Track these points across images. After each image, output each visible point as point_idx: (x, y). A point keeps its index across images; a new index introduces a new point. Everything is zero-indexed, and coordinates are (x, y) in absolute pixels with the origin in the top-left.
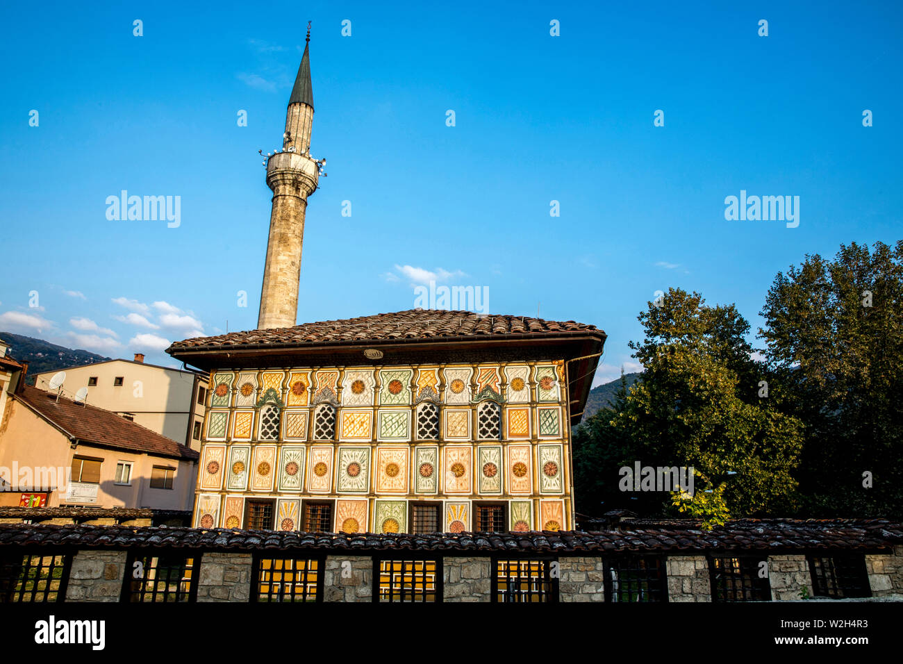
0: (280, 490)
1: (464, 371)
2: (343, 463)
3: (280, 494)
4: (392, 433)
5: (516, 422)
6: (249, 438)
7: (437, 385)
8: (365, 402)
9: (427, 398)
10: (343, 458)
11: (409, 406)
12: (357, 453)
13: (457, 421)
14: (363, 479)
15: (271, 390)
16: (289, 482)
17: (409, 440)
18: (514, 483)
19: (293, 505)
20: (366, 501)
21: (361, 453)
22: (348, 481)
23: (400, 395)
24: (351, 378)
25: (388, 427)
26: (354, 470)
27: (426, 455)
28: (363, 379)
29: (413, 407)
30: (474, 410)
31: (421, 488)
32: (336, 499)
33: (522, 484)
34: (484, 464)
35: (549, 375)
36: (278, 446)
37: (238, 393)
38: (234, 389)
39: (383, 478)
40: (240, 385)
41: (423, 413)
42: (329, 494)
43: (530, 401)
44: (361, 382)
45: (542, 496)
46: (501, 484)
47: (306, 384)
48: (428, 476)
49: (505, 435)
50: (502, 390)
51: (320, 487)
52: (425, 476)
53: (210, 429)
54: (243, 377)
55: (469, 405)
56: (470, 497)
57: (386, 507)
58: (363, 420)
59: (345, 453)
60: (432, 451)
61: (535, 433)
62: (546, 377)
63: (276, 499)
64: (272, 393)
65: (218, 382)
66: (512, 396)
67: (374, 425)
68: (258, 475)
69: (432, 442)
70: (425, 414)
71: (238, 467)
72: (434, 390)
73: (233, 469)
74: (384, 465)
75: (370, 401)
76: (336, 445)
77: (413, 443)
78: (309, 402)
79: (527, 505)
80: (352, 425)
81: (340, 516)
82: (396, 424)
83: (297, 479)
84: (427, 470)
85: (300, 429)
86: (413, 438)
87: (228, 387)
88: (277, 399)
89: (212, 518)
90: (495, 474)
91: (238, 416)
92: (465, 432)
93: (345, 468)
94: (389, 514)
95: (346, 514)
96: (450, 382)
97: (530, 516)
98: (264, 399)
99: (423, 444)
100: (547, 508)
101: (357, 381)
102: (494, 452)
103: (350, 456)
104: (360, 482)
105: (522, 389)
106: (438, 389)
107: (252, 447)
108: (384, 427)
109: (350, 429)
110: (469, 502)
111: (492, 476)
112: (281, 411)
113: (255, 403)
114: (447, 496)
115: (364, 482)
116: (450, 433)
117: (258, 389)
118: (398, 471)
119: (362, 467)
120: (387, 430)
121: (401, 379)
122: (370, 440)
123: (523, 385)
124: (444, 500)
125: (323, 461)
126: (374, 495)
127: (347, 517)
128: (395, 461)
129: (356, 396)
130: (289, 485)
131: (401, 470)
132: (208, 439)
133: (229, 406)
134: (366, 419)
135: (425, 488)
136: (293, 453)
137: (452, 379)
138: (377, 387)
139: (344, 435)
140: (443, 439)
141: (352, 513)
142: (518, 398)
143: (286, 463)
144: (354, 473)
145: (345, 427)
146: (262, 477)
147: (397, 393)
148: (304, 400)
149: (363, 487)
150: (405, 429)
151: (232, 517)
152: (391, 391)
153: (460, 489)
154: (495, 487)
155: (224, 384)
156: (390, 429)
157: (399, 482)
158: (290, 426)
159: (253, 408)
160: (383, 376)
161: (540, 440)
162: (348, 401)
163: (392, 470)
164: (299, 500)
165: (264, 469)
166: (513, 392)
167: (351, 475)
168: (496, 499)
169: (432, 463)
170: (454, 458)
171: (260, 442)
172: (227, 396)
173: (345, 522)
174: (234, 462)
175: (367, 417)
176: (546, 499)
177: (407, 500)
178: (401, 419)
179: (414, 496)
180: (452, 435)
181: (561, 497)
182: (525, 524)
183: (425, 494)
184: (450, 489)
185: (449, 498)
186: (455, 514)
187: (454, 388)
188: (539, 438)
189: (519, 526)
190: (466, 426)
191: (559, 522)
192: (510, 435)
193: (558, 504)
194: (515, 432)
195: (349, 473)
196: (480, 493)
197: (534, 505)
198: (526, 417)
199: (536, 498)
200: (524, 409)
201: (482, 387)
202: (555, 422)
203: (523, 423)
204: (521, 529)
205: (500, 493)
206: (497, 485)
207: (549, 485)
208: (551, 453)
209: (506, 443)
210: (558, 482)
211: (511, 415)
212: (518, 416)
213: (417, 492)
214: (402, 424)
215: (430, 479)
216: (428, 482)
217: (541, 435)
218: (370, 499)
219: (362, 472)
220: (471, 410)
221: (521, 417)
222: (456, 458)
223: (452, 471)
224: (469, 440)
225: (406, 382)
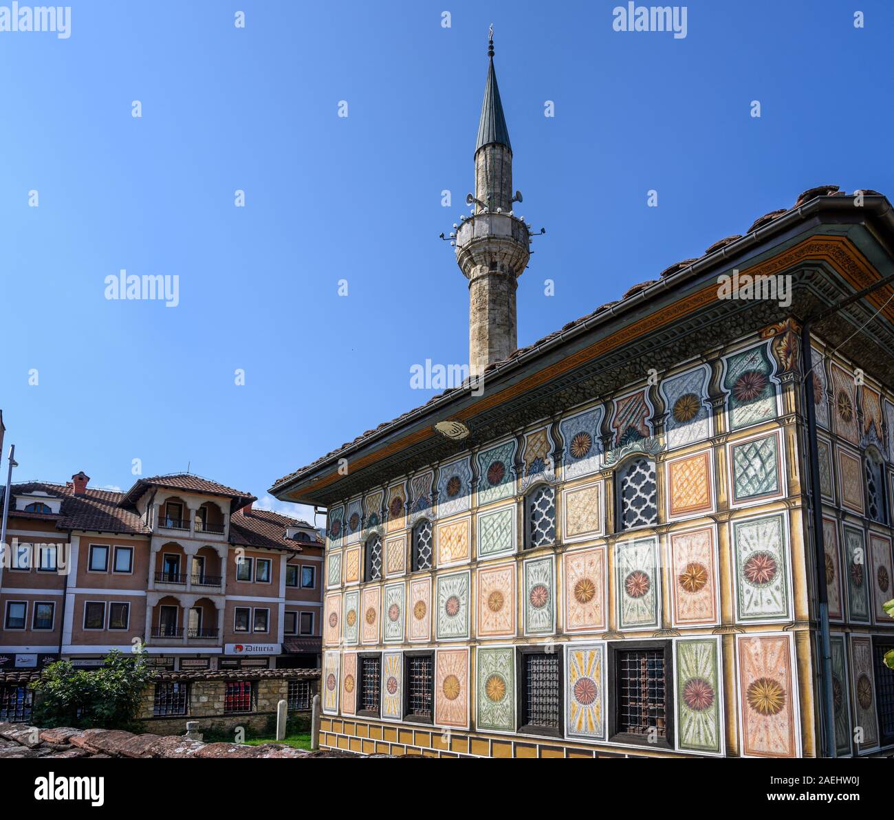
0: (385, 640)
1: (590, 415)
2: (441, 598)
3: (385, 646)
4: (494, 545)
5: (683, 485)
6: (357, 580)
7: (550, 452)
8: (462, 507)
9: (537, 479)
10: (442, 592)
11: (513, 497)
12: (455, 582)
13: (582, 505)
14: (462, 619)
15: (373, 515)
16: (392, 630)
17: (515, 552)
18: (681, 605)
19: (395, 660)
20: (467, 650)
21: (460, 581)
22: (447, 623)
23: (502, 484)
24: (446, 477)
25: (489, 537)
26: (453, 606)
27: (539, 569)
28: (459, 474)
29: (518, 497)
30: (607, 480)
31: (533, 625)
32: (436, 648)
33: (697, 606)
34: (626, 575)
35: (753, 368)
36: (381, 586)
37: (348, 527)
38: (345, 524)
39: (485, 614)
40: (348, 518)
41: (537, 504)
42: (428, 643)
43: (710, 436)
44: (457, 478)
45: (741, 627)
46: (658, 608)
47: (402, 498)
48: (542, 606)
49: (663, 514)
50: (656, 428)
51: (419, 634)
52: (537, 607)
53: (329, 576)
54: (351, 506)
55: (600, 472)
56: (604, 635)
57: (490, 658)
58: (460, 534)
59: (443, 584)
60: (546, 565)
61: (723, 498)
62: (747, 373)
63: (381, 653)
64: (374, 519)
65: (333, 520)
66: (676, 434)
67: (473, 538)
68: (366, 624)
69: (549, 549)
70: (540, 505)
71: (351, 617)
72: (547, 462)
73: (348, 620)
74: (486, 595)
75: (467, 503)
76: (434, 574)
77: (520, 556)
78: (406, 523)
79: (709, 646)
80: (449, 543)
81: (441, 673)
82: (499, 529)
83: (399, 625)
84: (541, 597)
85: (399, 560)
86: (519, 547)
87: (340, 523)
88: (378, 526)
89: (335, 678)
90: (646, 592)
91: (349, 555)
92: (594, 523)
93: (444, 605)
94: (494, 668)
95: (446, 670)
96: (568, 442)
97: (715, 668)
98: (368, 528)
99: (534, 555)
100: (752, 652)
101: (452, 479)
102: (643, 549)
103: (448, 588)
104: (459, 623)
105: (696, 415)
106: (551, 459)
107: (361, 591)
108: (484, 538)
109: (447, 549)
110: (603, 645)
111: (641, 595)
112: (382, 540)
113: (361, 536)
114: (569, 637)
115: (463, 622)
116: (571, 528)
117: (362, 519)
118: (502, 603)
119: (462, 602)
120: (488, 541)
121: (502, 459)
122: (469, 561)
123: (699, 405)
124: (565, 643)
125: (422, 599)
126: (476, 641)
127: (447, 674)
128: (498, 586)
129: (452, 501)
130: (392, 634)
131: (506, 600)
132: (328, 588)
133: (342, 545)
134: (463, 530)
135: (538, 625)
136: (395, 592)
137: (572, 436)
138: (475, 479)
139: (442, 559)
140: (560, 541)
141: (453, 667)
142: (686, 434)
143: (389, 606)
144: (453, 611)
145: (442, 548)
146: (369, 627)
147: (498, 482)
148: (401, 521)
149: (463, 631)
150: (510, 536)
151: (349, 676)
153: (588, 622)
154: (647, 616)
155: (337, 521)
156: (491, 540)
157: (505, 619)
158: (390, 557)
159: (359, 543)
160: (481, 461)
161: (733, 512)
162: (444, 510)
163: (496, 601)
164: (401, 653)
165: (371, 616)
166: (678, 426)
167: (450, 615)
168: (649, 637)
169: (547, 584)
170: (578, 571)
171: (366, 584)
172: (339, 534)
173: (445, 681)
174: (348, 611)
175: (465, 527)
176: (750, 633)
177: (515, 646)
178: (505, 521)
179: (523, 638)
180: (575, 531)
181: (786, 627)
182: (706, 684)
183: (539, 635)
184: (574, 624)
185: (573, 639)
186: (582, 668)
187: (576, 449)
188: (732, 507)
189: (693, 689)
190: (595, 511)
191: (783, 682)
192: (673, 512)
193: (779, 644)
194: (682, 505)
195: (447, 611)
196: (621, 627)
197: (724, 645)
198: (704, 470)
199: (727, 632)
200: (700, 456)
201: (620, 435)
202: (770, 464)
203: (699, 482)
204: (698, 695)
205: (656, 624)
206: (651, 612)
207: (756, 604)
208: (761, 533)
209: (664, 531)
210: (778, 595)
211: (674, 472)
212: (687, 473)
213: (527, 633)
214: (505, 528)
215: (545, 610)
216: (541, 616)
217: (736, 500)
218: (471, 647)
219: (462, 608)
220: (603, 481)
221: (694, 472)
222: (582, 570)
223: (576, 594)
224: (601, 535)
225: (508, 460)
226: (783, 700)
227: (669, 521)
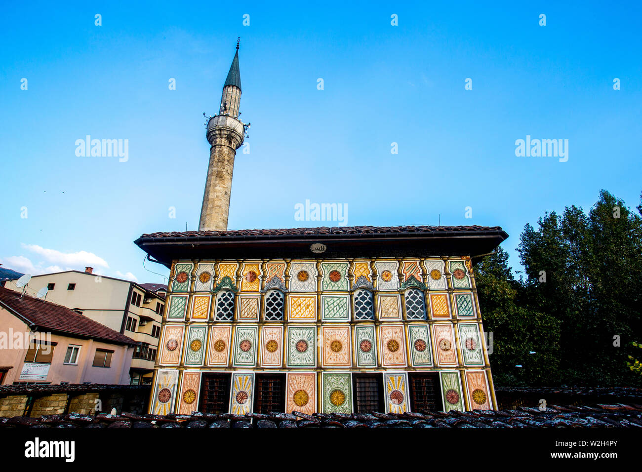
0: (235, 365)
1: (391, 264)
2: (292, 340)
3: (235, 369)
4: (335, 314)
5: (438, 305)
6: (206, 318)
7: (370, 274)
8: (310, 289)
9: (363, 285)
10: (292, 336)
11: (348, 292)
12: (304, 331)
13: (389, 304)
14: (310, 355)
15: (227, 277)
16: (243, 358)
17: (350, 320)
18: (441, 356)
19: (247, 378)
20: (314, 374)
21: (308, 331)
22: (297, 356)
23: (339, 283)
24: (297, 269)
25: (330, 309)
26: (302, 346)
27: (365, 332)
28: (307, 270)
29: (351, 292)
30: (402, 295)
31: (363, 361)
32: (287, 372)
33: (448, 357)
34: (414, 341)
35: (460, 268)
36: (233, 326)
37: (197, 280)
38: (193, 276)
39: (328, 353)
40: (198, 273)
41: (359, 298)
42: (280, 369)
43: (447, 288)
44: (306, 272)
45: (467, 368)
46: (431, 357)
47: (257, 273)
48: (368, 351)
49: (430, 315)
50: (424, 279)
51: (271, 362)
52: (365, 351)
53: (170, 311)
54: (202, 266)
55: (398, 291)
56: (405, 369)
57: (333, 379)
58: (308, 304)
59: (293, 331)
60: (370, 330)
61: (454, 314)
62: (458, 269)
63: (231, 373)
64: (228, 280)
65: (179, 270)
66: (432, 284)
67: (318, 308)
68: (214, 352)
69: (369, 322)
70: (361, 299)
71: (195, 345)
72: (368, 279)
73: (191, 346)
74: (329, 342)
75: (314, 287)
76: (286, 325)
77: (353, 323)
78: (260, 288)
79: (455, 375)
80: (299, 308)
81: (291, 389)
82: (338, 307)
83: (250, 355)
84: (366, 347)
85: (252, 311)
86: (352, 318)
87: (188, 275)
88: (232, 285)
89: (170, 392)
90: (425, 349)
91: (196, 300)
92: (396, 313)
93: (294, 345)
94: (336, 386)
95: (296, 386)
96: (380, 273)
97: (459, 385)
98: (221, 285)
99: (362, 324)
100: (472, 378)
101: (302, 272)
102: (422, 330)
103: (298, 335)
104: (308, 357)
105: (440, 278)
106: (371, 278)
107: (209, 327)
108: (327, 309)
109: (297, 311)
110: (405, 373)
111: (422, 351)
112: (236, 295)
113: (212, 289)
114: (385, 369)
115: (311, 357)
116: (383, 314)
117: (215, 277)
118: (341, 347)
119: (309, 344)
120: (330, 312)
121: (339, 270)
122: (316, 321)
123: (440, 275)
124: (383, 372)
125: (274, 339)
126: (321, 369)
127: (297, 389)
128: (338, 338)
129: (301, 284)
130: (243, 361)
131: (344, 346)
132: (168, 320)
133: (189, 291)
134: (311, 302)
135: (366, 361)
136: (247, 332)
137: (382, 270)
138: (319, 276)
139: (292, 316)
140: (378, 320)
141: (302, 385)
142: (437, 286)
143: (240, 340)
144: (301, 349)
145: (293, 309)
146: (217, 353)
147: (336, 281)
148: (256, 286)
149: (311, 362)
150: (346, 311)
151: (189, 390)
152: (331, 279)
153: (397, 362)
154: (426, 360)
155: (184, 273)
156: (332, 311)
157: (343, 357)
158: (243, 308)
159: (210, 292)
160: (324, 268)
161: (458, 320)
162: (295, 287)
163: (336, 346)
164: (253, 374)
165: (220, 346)
166: (433, 281)
167: (300, 351)
168: (428, 370)
169: (371, 340)
170: (389, 336)
171: (216, 322)
172: (186, 283)
173: (295, 394)
174: (192, 340)
175: (312, 301)
176: (470, 370)
177: (351, 372)
178: (342, 303)
179: (356, 368)
180: (386, 316)
181: (482, 368)
182: (455, 392)
183: (367, 367)
184: (388, 362)
185: (387, 370)
186: (394, 385)
187: (384, 277)
188: (458, 318)
189: (450, 395)
190: (397, 308)
191: (484, 390)
192: (434, 316)
193: (481, 375)
194: (438, 313)
195: (297, 349)
196: (414, 365)
197: (461, 375)
198: (445, 301)
199: (462, 369)
200: (443, 295)
201: (407, 277)
202: (470, 305)
203: (444, 305)
204: (452, 397)
205: (431, 365)
206: (428, 358)
207: (471, 358)
208: (469, 330)
209: (431, 323)
210: (478, 355)
211: (433, 299)
212: (439, 300)
213: (359, 365)
214: (342, 307)
215: (370, 354)
216: (368, 357)
217: (459, 316)
218: (318, 373)
219: (310, 348)
220: (399, 295)
221: (442, 301)
222: (391, 335)
223: (388, 347)
224: (400, 320)
225: (344, 272)
226: (485, 398)
227: (433, 319)
